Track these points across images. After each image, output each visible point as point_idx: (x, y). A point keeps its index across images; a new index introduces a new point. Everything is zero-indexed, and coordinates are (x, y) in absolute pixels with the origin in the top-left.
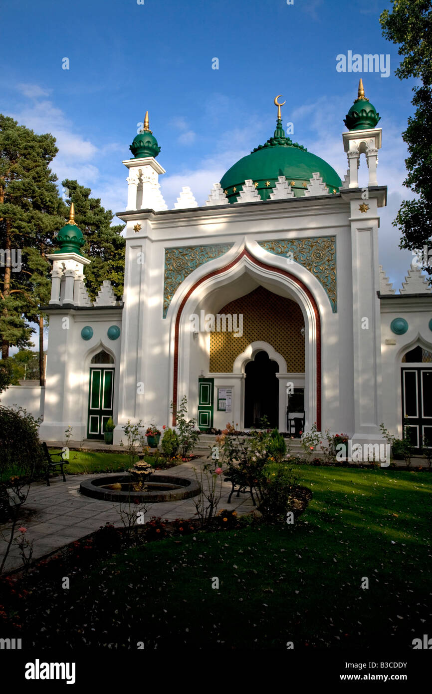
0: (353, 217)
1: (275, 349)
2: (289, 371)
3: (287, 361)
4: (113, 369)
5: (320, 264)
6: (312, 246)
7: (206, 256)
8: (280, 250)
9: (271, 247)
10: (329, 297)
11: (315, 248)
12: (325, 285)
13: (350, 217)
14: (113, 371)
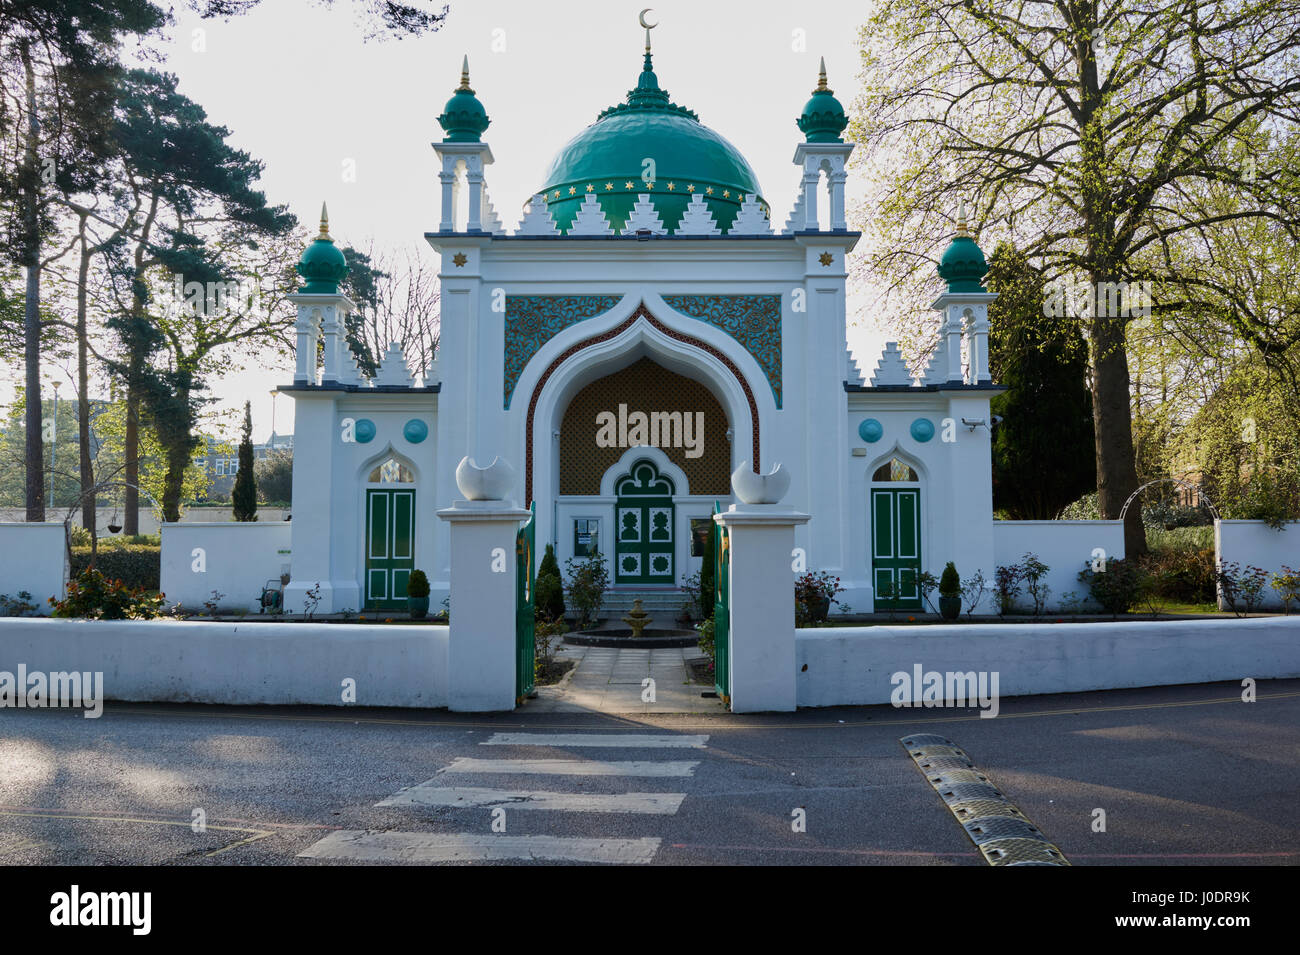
0: (809, 273)
1: (670, 457)
2: (691, 493)
3: (689, 477)
4: (413, 491)
5: (757, 335)
6: (747, 308)
7: (578, 312)
8: (697, 311)
9: (683, 304)
10: (772, 385)
11: (750, 311)
12: (765, 367)
13: (805, 271)
14: (411, 494)
